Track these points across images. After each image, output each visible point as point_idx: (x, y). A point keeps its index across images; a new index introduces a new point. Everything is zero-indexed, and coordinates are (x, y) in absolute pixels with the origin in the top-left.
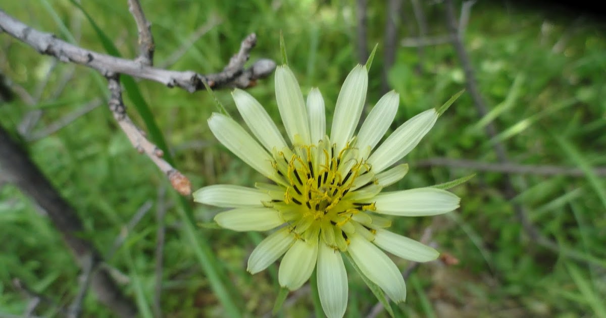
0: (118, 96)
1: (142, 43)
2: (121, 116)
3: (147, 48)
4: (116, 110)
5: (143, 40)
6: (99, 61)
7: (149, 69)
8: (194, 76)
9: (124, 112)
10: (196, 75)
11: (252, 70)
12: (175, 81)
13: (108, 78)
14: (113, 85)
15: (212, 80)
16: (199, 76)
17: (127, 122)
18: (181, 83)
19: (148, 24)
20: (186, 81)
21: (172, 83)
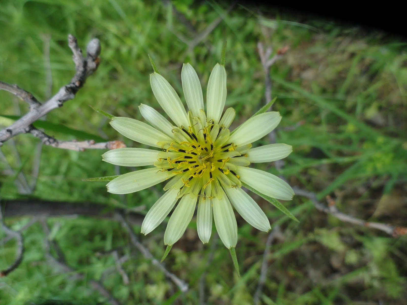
0: (43, 135)
1: (24, 98)
2: (56, 143)
3: (29, 98)
4: (50, 143)
5: (22, 97)
6: (15, 129)
7: (42, 108)
8: (65, 88)
9: (55, 140)
10: (66, 87)
11: (89, 55)
12: (60, 101)
13: (29, 132)
14: (35, 133)
15: (76, 81)
16: (69, 86)
17: (62, 143)
18: (64, 98)
19: (15, 86)
20: (65, 95)
21: (60, 103)
